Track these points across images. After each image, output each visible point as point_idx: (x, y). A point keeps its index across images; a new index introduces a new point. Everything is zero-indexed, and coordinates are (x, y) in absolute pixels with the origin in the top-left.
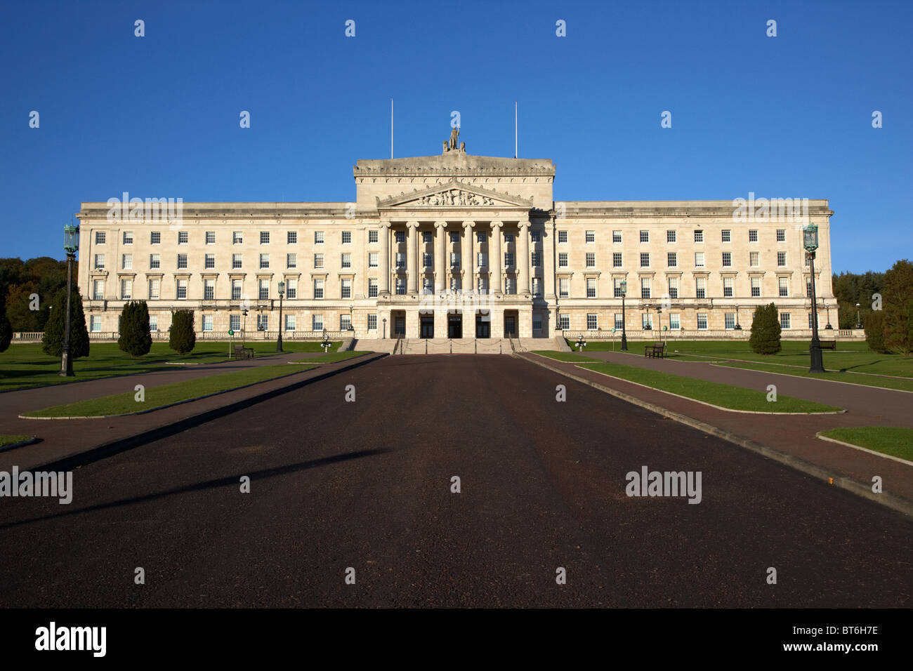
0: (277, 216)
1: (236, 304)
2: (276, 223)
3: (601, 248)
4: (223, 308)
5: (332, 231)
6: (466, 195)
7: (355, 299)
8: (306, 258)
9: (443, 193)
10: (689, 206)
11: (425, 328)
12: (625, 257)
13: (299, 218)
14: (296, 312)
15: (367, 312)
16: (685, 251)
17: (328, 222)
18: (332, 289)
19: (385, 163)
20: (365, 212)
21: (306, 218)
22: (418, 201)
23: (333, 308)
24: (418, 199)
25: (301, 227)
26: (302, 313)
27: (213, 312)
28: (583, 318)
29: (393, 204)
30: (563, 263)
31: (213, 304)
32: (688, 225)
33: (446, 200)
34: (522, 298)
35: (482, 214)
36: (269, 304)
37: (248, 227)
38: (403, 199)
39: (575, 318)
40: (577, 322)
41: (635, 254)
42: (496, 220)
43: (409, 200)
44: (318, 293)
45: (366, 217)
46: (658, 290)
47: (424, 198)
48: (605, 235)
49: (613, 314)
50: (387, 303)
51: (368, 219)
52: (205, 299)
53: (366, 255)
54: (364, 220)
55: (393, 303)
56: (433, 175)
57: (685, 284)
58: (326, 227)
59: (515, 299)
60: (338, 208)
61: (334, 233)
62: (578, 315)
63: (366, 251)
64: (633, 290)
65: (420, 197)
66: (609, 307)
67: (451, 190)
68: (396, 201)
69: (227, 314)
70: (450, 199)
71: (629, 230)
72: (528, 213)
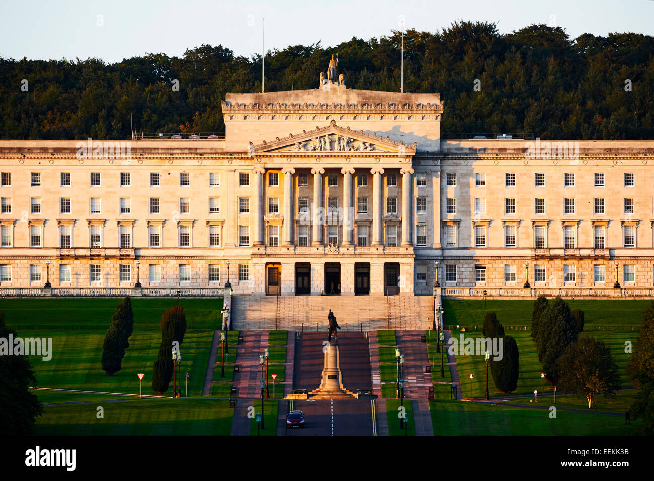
0: (139, 156)
1: (97, 253)
2: (138, 164)
3: (491, 192)
4: (84, 257)
5: (199, 172)
6: (346, 140)
7: (225, 248)
8: (171, 202)
9: (321, 137)
10: (590, 147)
11: (300, 279)
12: (518, 202)
13: (162, 159)
14: (161, 262)
15: (238, 262)
16: (583, 196)
17: (195, 162)
18: (199, 237)
19: (256, 98)
20: (235, 153)
21: (170, 159)
22: (295, 146)
23: (201, 257)
24: (294, 144)
25: (163, 168)
26: (167, 263)
27: (71, 261)
28: (471, 270)
29: (267, 149)
30: (450, 209)
31: (72, 253)
32: (587, 168)
33: (323, 146)
34: (402, 251)
35: (362, 160)
36: (132, 253)
37: (106, 168)
38: (278, 144)
39: (462, 270)
40: (464, 273)
41: (529, 199)
42: (377, 167)
43: (284, 145)
44: (184, 240)
45: (236, 158)
46: (553, 239)
47: (300, 143)
48: (497, 178)
49: (502, 266)
50: (261, 256)
51: (238, 161)
52: (63, 247)
53: (236, 200)
54: (234, 161)
55: (268, 255)
56: (309, 112)
57: (582, 233)
58: (192, 168)
59: (396, 251)
60: (205, 147)
61: (201, 174)
62: (466, 266)
63: (236, 195)
64: (526, 239)
65: (296, 142)
66: (499, 257)
67: (329, 135)
68: (270, 146)
69: (86, 264)
70: (328, 144)
71: (525, 172)
72: (411, 159)
